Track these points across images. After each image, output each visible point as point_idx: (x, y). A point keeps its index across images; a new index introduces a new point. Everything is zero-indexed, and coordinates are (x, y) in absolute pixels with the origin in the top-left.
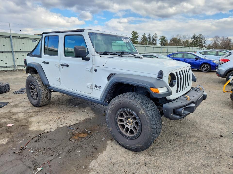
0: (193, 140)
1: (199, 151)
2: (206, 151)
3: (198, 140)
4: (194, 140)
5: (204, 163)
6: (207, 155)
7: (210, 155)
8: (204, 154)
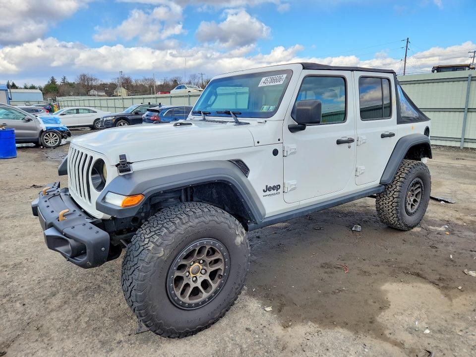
0: (56, 301)
1: (30, 292)
2: (18, 300)
3: (46, 306)
4: (54, 301)
5: (11, 284)
6: (12, 296)
7: (7, 298)
8: (19, 294)
